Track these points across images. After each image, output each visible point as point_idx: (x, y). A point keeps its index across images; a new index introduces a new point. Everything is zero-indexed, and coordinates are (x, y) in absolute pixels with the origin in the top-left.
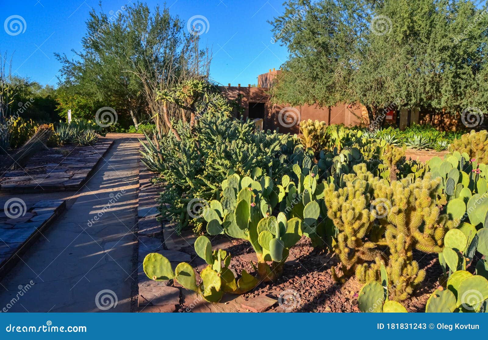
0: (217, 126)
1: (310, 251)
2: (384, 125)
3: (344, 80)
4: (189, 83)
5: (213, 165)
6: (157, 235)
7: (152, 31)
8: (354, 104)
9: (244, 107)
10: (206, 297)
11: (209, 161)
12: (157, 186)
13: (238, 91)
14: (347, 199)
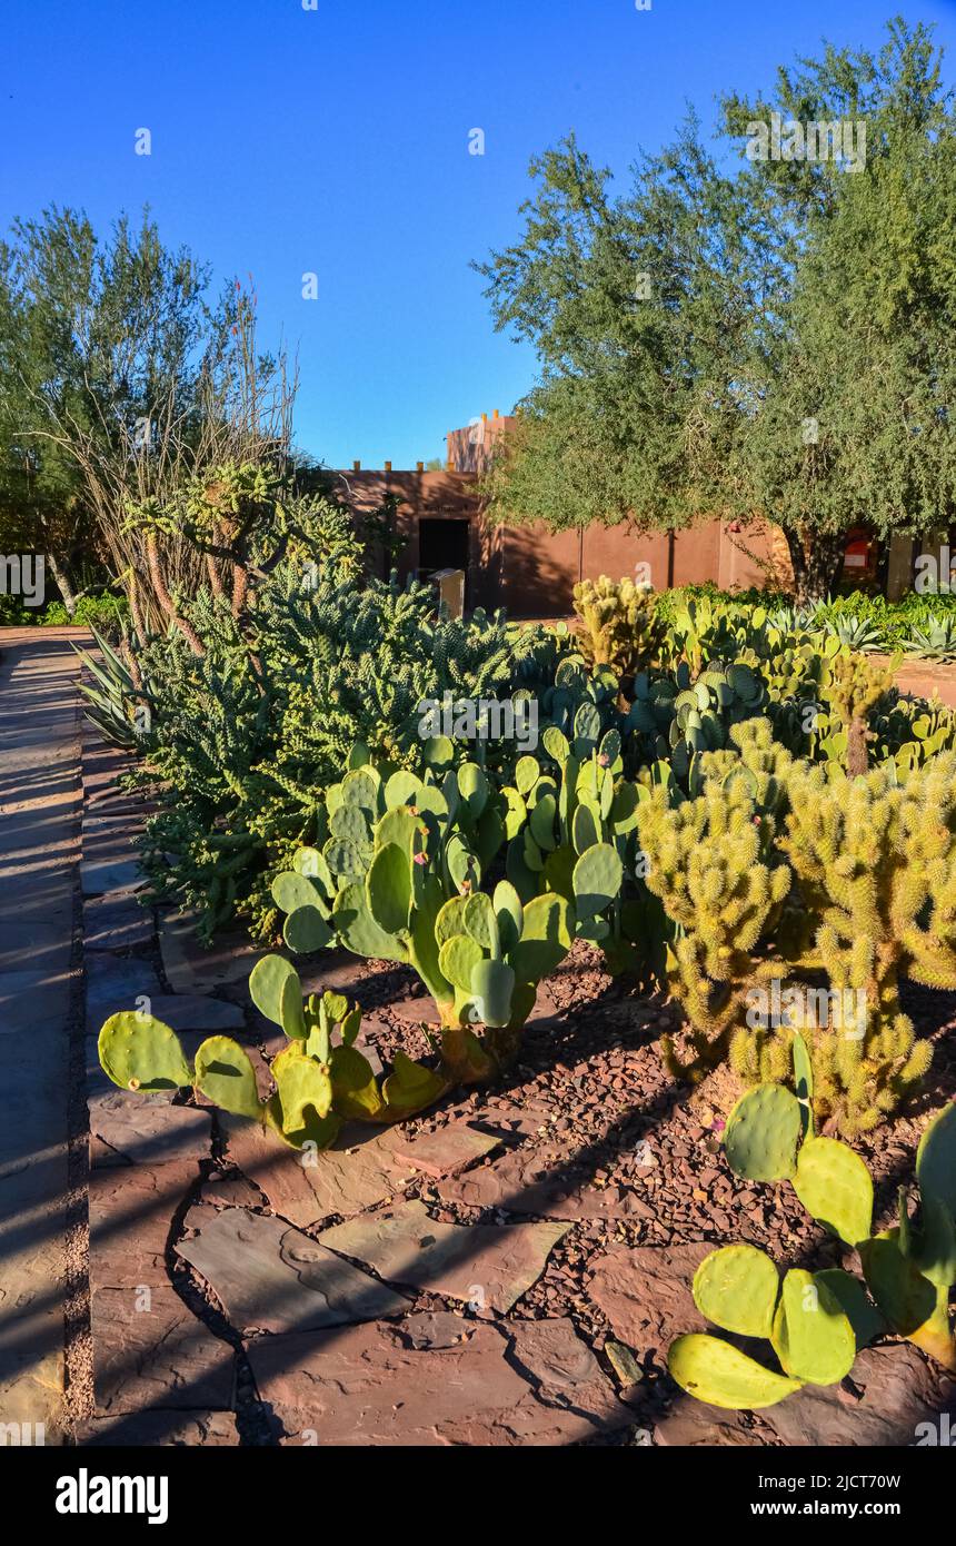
0: (314, 608)
1: (603, 987)
2: (838, 586)
3: (715, 447)
4: (224, 472)
5: (306, 731)
6: (140, 949)
7: (106, 301)
8: (745, 521)
9: (406, 533)
10: (290, 1137)
11: (292, 720)
12: (139, 795)
13: (384, 486)
14: (705, 832)
